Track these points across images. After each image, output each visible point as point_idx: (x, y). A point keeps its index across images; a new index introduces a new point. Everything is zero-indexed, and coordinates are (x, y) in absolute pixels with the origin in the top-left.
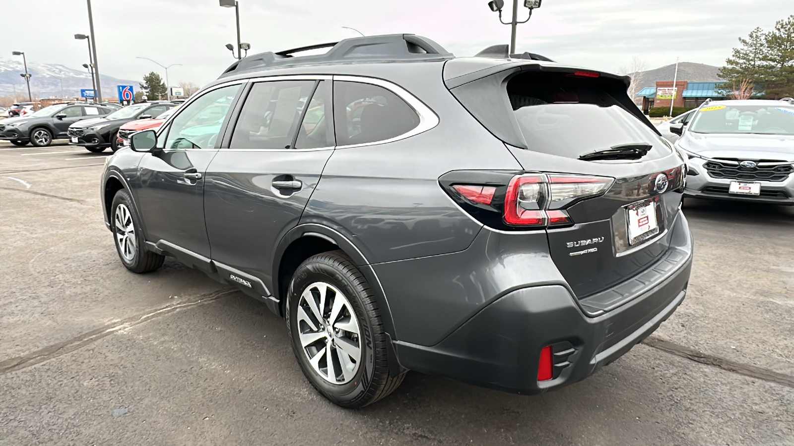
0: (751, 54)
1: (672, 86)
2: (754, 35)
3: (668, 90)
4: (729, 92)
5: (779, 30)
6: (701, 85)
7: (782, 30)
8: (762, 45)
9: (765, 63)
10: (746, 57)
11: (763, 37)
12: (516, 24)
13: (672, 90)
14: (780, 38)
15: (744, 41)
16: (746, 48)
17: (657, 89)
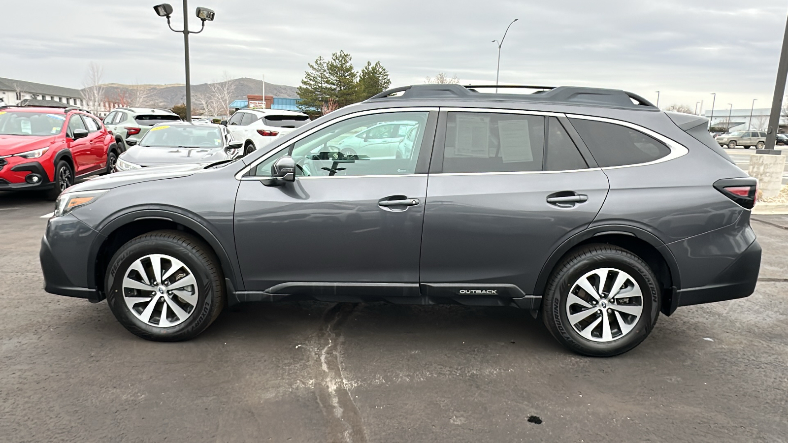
0: (318, 78)
1: (262, 100)
2: (319, 62)
3: (259, 103)
4: (308, 108)
5: (334, 60)
6: (284, 101)
7: (337, 61)
8: (325, 71)
9: (329, 86)
10: (314, 79)
11: (325, 65)
12: (188, 33)
13: (262, 104)
14: (336, 67)
15: (312, 66)
16: (314, 72)
17: (249, 102)
